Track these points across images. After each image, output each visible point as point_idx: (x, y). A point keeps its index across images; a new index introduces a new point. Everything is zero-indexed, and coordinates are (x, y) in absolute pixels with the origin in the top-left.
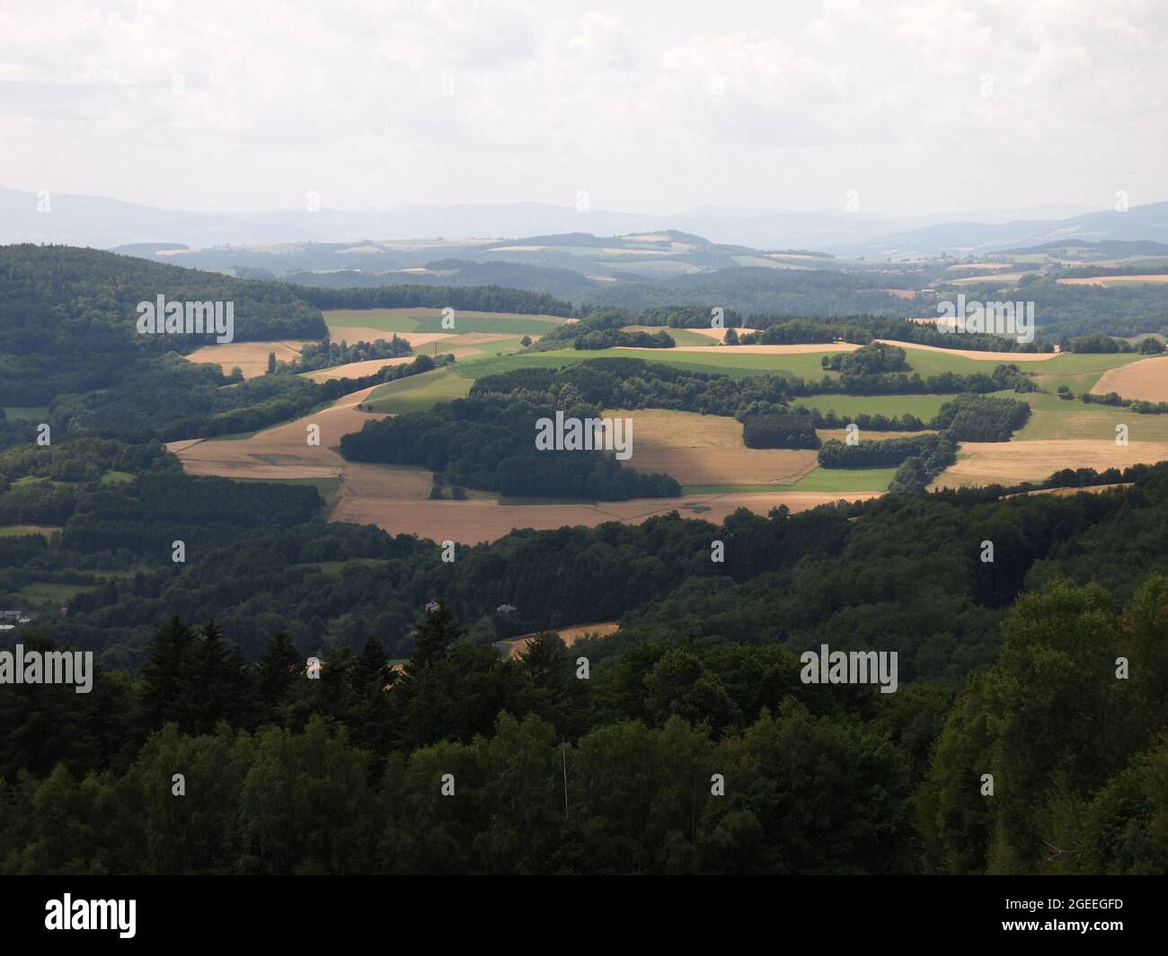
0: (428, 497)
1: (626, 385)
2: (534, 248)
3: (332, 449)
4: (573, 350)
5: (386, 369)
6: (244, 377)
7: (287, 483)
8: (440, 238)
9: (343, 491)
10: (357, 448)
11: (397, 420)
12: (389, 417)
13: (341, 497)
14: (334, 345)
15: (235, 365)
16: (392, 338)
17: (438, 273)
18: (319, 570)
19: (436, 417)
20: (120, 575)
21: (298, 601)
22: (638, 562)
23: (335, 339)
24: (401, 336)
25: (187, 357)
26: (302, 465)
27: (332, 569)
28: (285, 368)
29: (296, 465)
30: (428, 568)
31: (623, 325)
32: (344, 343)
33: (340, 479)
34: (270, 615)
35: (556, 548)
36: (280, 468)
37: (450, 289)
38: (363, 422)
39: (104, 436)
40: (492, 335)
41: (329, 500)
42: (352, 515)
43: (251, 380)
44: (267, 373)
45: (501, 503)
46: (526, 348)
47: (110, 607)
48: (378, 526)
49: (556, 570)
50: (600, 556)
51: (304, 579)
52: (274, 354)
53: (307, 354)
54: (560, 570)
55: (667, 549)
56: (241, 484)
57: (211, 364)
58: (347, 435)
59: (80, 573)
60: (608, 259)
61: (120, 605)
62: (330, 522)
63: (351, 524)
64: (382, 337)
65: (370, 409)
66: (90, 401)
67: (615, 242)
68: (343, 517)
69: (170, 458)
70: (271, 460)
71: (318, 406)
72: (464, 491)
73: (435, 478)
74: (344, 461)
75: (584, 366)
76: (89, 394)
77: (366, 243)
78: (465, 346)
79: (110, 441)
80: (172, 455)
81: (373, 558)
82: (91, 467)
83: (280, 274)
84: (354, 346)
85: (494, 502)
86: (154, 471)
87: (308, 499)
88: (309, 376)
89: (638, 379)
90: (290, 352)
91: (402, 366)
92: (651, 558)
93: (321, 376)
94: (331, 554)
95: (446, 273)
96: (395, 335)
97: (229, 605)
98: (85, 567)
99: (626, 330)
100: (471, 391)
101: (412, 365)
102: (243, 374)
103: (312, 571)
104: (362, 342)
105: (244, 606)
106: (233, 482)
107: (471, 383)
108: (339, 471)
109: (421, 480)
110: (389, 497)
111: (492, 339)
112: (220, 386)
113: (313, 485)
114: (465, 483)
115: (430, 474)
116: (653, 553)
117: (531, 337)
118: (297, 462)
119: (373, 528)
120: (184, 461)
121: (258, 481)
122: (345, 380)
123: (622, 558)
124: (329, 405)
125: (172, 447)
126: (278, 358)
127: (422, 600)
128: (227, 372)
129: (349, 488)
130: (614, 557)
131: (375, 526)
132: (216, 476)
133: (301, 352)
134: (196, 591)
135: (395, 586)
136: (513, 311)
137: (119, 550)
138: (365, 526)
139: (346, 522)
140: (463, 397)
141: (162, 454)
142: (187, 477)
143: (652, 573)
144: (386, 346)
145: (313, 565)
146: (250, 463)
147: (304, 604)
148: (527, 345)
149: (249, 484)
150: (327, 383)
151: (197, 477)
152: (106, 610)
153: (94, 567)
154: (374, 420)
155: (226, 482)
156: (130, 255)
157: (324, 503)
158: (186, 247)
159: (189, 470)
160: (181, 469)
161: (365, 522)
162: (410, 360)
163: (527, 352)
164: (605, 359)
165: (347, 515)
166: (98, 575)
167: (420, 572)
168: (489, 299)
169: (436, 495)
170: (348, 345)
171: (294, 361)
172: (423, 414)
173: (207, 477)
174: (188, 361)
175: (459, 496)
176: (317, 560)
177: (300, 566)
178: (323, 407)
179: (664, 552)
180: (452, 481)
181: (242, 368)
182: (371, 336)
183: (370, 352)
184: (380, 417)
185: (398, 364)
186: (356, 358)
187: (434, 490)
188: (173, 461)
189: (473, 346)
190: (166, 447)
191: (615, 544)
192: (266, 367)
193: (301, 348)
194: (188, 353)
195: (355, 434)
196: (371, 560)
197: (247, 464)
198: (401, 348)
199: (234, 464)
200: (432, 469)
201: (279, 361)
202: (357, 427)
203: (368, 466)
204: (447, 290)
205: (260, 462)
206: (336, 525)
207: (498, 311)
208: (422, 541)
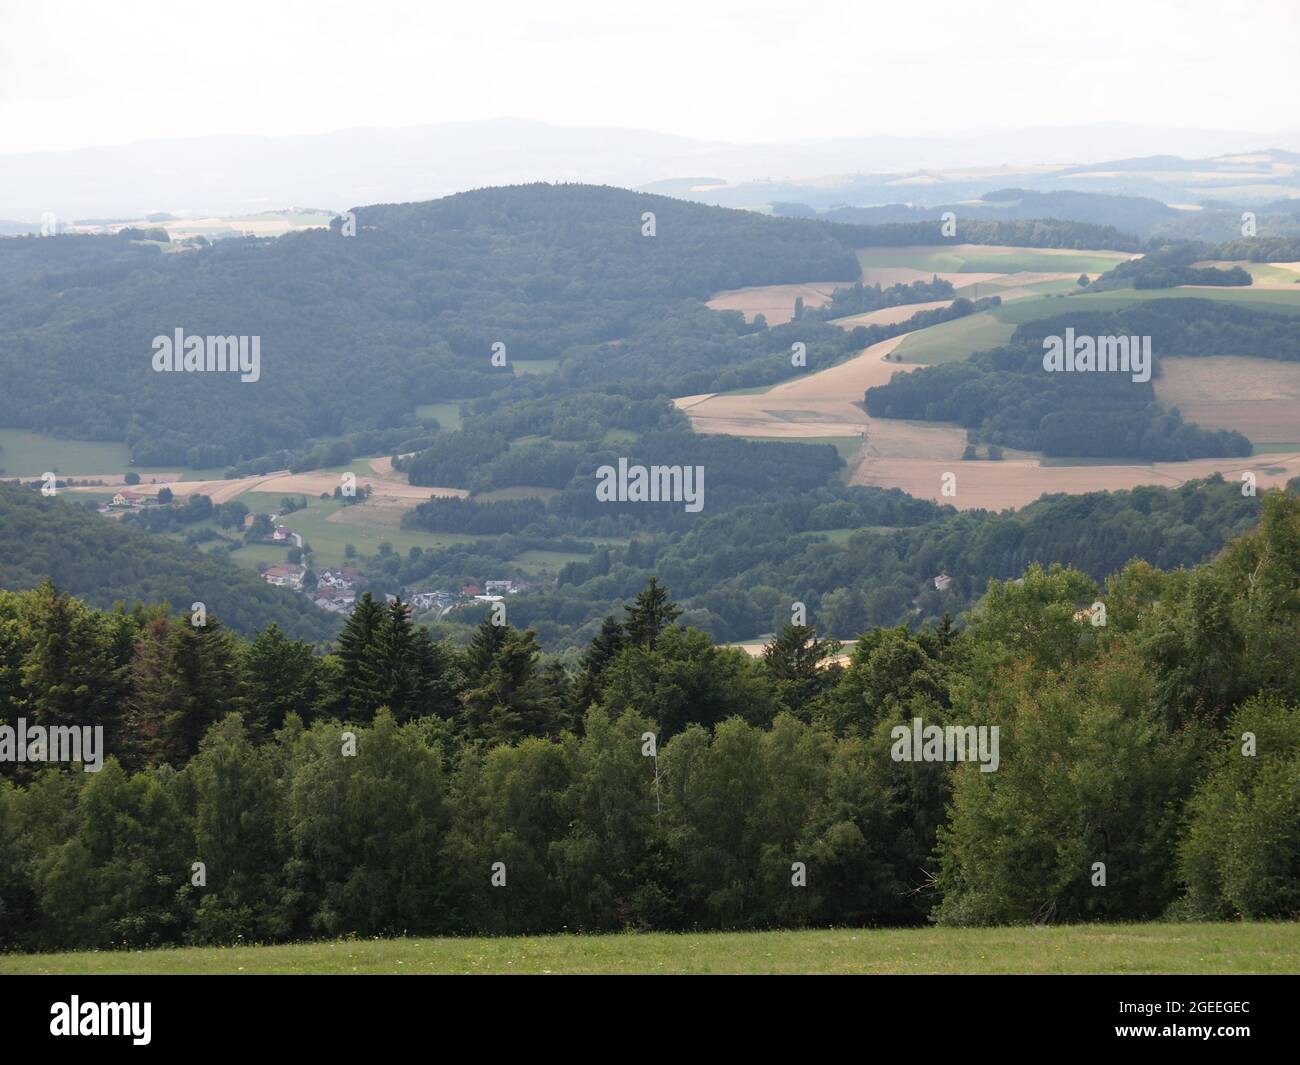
0: (961, 457)
1: (1191, 328)
2: (1111, 174)
3: (855, 404)
4: (1133, 290)
5: (919, 314)
6: (768, 325)
7: (803, 442)
8: (1005, 165)
9: (866, 450)
10: (882, 403)
11: (928, 372)
12: (919, 369)
13: (864, 458)
14: (868, 288)
15: (758, 312)
16: (932, 280)
17: (997, 205)
18: (825, 539)
19: (972, 368)
20: (615, 543)
21: (796, 573)
22: (1170, 531)
23: (869, 282)
24: (943, 276)
25: (708, 304)
26: (823, 422)
27: (839, 538)
28: (813, 314)
29: (815, 422)
30: (938, 537)
31: (1196, 261)
32: (878, 286)
33: (863, 437)
34: (765, 588)
35: (1079, 515)
36: (798, 426)
37: (1000, 223)
38: (889, 376)
39: (611, 391)
40: (1047, 274)
41: (849, 461)
42: (875, 477)
43: (775, 328)
44: (793, 319)
45: (1043, 464)
46: (1082, 288)
47: (602, 577)
48: (903, 490)
49: (1077, 540)
50: (1129, 525)
51: (808, 548)
52: (801, 299)
53: (837, 299)
54: (1082, 540)
55: (1206, 516)
56: (753, 443)
57: (732, 311)
58: (872, 388)
59: (576, 540)
60: (1197, 185)
61: (611, 576)
62: (850, 485)
63: (873, 488)
64: (921, 279)
65: (899, 359)
66: (601, 353)
67: (1208, 165)
68: (866, 480)
69: (678, 415)
70: (787, 417)
71: (843, 357)
72: (1002, 451)
73: (969, 436)
74: (868, 417)
75: (1143, 309)
76: (601, 345)
77: (922, 173)
78: (1014, 287)
79: (614, 397)
80: (681, 412)
81: (887, 525)
82: (595, 425)
83: (821, 209)
84: (890, 288)
85: (1036, 464)
86: (659, 429)
87: (826, 459)
88: (838, 322)
89: (1205, 322)
90: (818, 296)
91: (939, 311)
92: (1185, 527)
93: (849, 323)
94: (839, 521)
95: (1006, 205)
96: (935, 276)
97: (726, 577)
98: (585, 534)
99: (1198, 266)
100: (1013, 338)
101: (949, 309)
102: (767, 321)
103: (817, 541)
104: (899, 284)
105: (740, 578)
106: (744, 441)
107: (1012, 328)
108: (863, 428)
109: (955, 438)
110: (916, 458)
111: (1046, 279)
112: (740, 335)
113: (832, 444)
114: (1003, 442)
115: (963, 432)
116: (1189, 521)
117: (1088, 275)
118: (817, 419)
119: (897, 492)
120: (693, 419)
121: (772, 440)
122: (874, 328)
123: (1154, 527)
124: (856, 355)
125: (680, 403)
126: (806, 303)
127: (930, 573)
128: (749, 319)
129: (872, 447)
130: (1144, 525)
131: (899, 490)
132: (726, 435)
133: (832, 296)
134: (692, 561)
135: (901, 557)
136: (1071, 247)
137: (621, 516)
138: (888, 491)
139: (867, 485)
140: (1003, 345)
141: (669, 410)
142: (695, 435)
143: (1187, 543)
144: (927, 288)
145: (819, 534)
146: (764, 420)
147: (801, 577)
148: (1083, 285)
149: (762, 443)
150: (854, 330)
151: (705, 436)
152: (596, 581)
153: (594, 534)
154: (902, 372)
155: (736, 441)
156: (650, 193)
157: (844, 465)
158: (725, 182)
159: (698, 429)
160: (689, 427)
161: (889, 486)
162: (947, 304)
163: (1084, 292)
164: (1168, 300)
165: (871, 477)
166: (597, 542)
167: (929, 542)
168: (1043, 234)
169: (970, 456)
170: (883, 289)
171: (824, 306)
172: (957, 364)
173: (717, 436)
174: (707, 308)
175: (995, 457)
176: (826, 528)
177: (804, 535)
178: (848, 358)
179: (1202, 520)
180: (988, 440)
181: (766, 315)
182: (908, 277)
183: (906, 295)
184: (909, 368)
185: (934, 309)
186: (891, 302)
187: (968, 449)
188: (681, 419)
189: (1025, 287)
190: (673, 403)
191: (1147, 511)
192: (792, 313)
193: (831, 292)
194: (708, 299)
195: (881, 388)
196: (884, 528)
197: (762, 421)
198: (942, 290)
199: (747, 422)
200: (965, 427)
201: (807, 307)
202: (884, 380)
203: (894, 423)
204: (997, 225)
205: (775, 418)
206: (856, 488)
207: (1055, 246)
208: (942, 507)
